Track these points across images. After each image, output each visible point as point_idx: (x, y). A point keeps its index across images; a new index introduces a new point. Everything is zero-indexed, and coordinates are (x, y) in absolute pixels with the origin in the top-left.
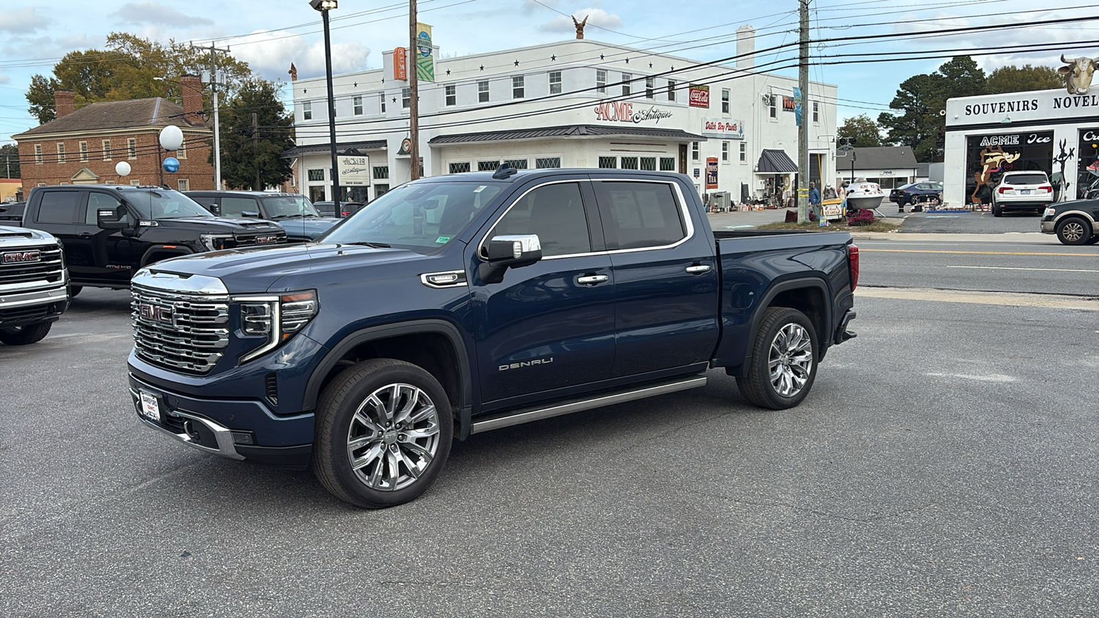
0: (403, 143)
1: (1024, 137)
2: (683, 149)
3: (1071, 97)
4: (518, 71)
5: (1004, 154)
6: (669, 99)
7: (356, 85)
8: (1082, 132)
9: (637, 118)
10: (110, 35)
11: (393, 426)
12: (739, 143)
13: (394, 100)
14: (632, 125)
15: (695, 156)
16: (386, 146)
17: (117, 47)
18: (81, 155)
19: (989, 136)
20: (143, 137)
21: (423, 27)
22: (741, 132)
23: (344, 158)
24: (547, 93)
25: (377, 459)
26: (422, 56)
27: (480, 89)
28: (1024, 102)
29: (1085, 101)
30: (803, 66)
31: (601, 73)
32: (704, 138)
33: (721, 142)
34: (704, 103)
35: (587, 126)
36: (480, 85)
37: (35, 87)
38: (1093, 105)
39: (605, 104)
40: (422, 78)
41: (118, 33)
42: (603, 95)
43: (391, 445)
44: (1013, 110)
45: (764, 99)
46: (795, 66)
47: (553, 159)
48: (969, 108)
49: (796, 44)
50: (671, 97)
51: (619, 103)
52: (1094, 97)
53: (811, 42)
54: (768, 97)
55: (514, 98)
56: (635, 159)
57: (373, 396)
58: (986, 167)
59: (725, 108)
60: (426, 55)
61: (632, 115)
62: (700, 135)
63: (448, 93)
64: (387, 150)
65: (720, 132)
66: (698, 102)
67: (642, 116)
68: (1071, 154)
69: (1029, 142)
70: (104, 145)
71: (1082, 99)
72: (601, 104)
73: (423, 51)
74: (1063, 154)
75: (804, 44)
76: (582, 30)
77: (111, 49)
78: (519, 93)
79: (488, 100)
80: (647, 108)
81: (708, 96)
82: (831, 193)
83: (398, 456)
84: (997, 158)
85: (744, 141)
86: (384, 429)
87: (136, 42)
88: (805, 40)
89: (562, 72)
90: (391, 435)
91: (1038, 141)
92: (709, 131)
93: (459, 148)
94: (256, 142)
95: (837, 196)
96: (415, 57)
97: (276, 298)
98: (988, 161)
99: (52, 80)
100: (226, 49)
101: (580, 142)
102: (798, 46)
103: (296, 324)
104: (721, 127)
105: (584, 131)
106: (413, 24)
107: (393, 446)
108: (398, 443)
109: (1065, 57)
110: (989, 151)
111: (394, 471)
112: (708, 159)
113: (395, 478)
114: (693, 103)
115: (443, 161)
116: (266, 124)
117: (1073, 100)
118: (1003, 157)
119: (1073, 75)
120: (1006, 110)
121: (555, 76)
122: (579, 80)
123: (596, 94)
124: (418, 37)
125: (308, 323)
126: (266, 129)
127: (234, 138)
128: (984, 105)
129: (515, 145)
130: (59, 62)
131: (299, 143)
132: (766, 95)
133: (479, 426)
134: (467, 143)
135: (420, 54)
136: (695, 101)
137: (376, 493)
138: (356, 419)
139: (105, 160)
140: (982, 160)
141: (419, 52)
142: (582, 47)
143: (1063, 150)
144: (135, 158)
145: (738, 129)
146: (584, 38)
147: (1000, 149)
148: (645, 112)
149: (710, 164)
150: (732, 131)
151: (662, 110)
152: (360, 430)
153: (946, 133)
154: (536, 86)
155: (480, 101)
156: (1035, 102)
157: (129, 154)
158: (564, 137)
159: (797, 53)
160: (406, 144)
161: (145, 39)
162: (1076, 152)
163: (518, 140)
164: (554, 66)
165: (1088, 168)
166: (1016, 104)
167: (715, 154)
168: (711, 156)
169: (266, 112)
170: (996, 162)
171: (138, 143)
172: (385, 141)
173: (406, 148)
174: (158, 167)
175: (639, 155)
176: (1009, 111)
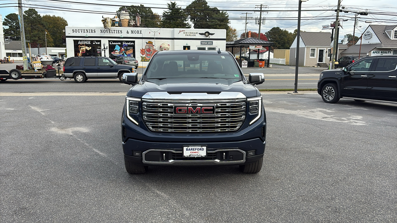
1: (92, 41)
3: (105, 30)
5: (86, 47)
8: (109, 41)
19: (81, 41)
28: (91, 30)
29: (109, 31)
30: (20, 7)
38: (112, 33)
44: (88, 32)
48: (73, 30)
52: (112, 30)
58: (81, 51)
68: (107, 48)
69: (94, 43)
71: (108, 31)
74: (104, 48)
84: (84, 48)
91: (96, 43)
98: (81, 49)
109: (103, 17)
110: (81, 46)
117: (106, 31)
118: (86, 48)
119: (106, 23)
120: (86, 32)
128: (78, 30)
140: (79, 49)
143: (104, 47)
147: (85, 45)
153: (66, 38)
156: (94, 30)
162: (108, 48)
165: (112, 53)
166: (89, 30)
170: (84, 50)
176: (87, 32)
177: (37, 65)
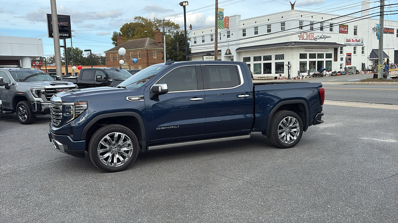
0: (227, 51)
2: (336, 50)
4: (269, 23)
6: (330, 31)
7: (211, 31)
9: (316, 39)
10: (135, 17)
11: (116, 146)
12: (361, 47)
13: (224, 35)
14: (314, 41)
15: (341, 52)
16: (221, 52)
17: (137, 21)
18: (124, 58)
20: (143, 51)
21: (220, 10)
22: (362, 42)
23: (206, 57)
24: (280, 30)
25: (109, 156)
26: (220, 20)
27: (255, 30)
30: (382, 15)
31: (301, 22)
32: (345, 45)
33: (353, 47)
34: (346, 32)
35: (295, 42)
36: (255, 29)
37: (114, 35)
39: (303, 34)
40: (219, 28)
41: (137, 16)
42: (301, 30)
43: (115, 152)
45: (373, 29)
46: (378, 16)
47: (281, 55)
49: (378, 7)
50: (331, 30)
51: (308, 33)
53: (385, 6)
54: (375, 28)
55: (267, 33)
56: (315, 54)
57: (107, 136)
59: (355, 33)
60: (221, 19)
61: (314, 38)
62: (344, 44)
63: (243, 32)
64: (221, 54)
65: (353, 43)
66: (343, 31)
67: (318, 38)
70: (131, 54)
72: (301, 33)
73: (220, 18)
75: (382, 7)
76: (294, 6)
77: (135, 22)
78: (269, 31)
79: (258, 34)
80: (320, 35)
81: (347, 29)
82: (394, 66)
83: (117, 156)
85: (363, 46)
86: (113, 147)
87: (143, 19)
88: (382, 5)
89: (286, 22)
90: (115, 149)
92: (347, 43)
93: (247, 52)
94: (178, 52)
95: (397, 67)
96: (217, 20)
97: (74, 104)
99: (119, 33)
100: (168, 20)
101: (292, 48)
102: (380, 7)
103: (80, 112)
104: (353, 41)
105: (293, 44)
106: (217, 8)
107: (116, 153)
108: (118, 152)
111: (115, 161)
112: (347, 54)
113: (115, 163)
114: (341, 32)
115: (241, 57)
116: (182, 46)
121: (283, 24)
122: (293, 25)
123: (298, 30)
124: (218, 13)
125: (84, 112)
126: (182, 48)
127: (171, 51)
129: (267, 50)
130: (121, 27)
131: (192, 52)
132: (374, 28)
133: (150, 148)
134: (249, 50)
135: (219, 19)
136: (341, 31)
137: (108, 167)
138: (101, 143)
139: (131, 59)
141: (218, 18)
142: (293, 12)
144: (140, 58)
145: (361, 41)
146: (294, 9)
148: (319, 36)
149: (348, 55)
150: (358, 42)
151: (327, 35)
152: (102, 147)
154: (276, 28)
155: (255, 34)
157: (138, 57)
158: (285, 46)
159: (379, 11)
160: (228, 51)
161: (146, 18)
163: (268, 48)
164: (282, 20)
167: (350, 51)
168: (348, 52)
169: (181, 41)
171: (141, 53)
172: (221, 50)
173: (228, 53)
174: (147, 61)
175: (317, 53)
177: (393, 73)
